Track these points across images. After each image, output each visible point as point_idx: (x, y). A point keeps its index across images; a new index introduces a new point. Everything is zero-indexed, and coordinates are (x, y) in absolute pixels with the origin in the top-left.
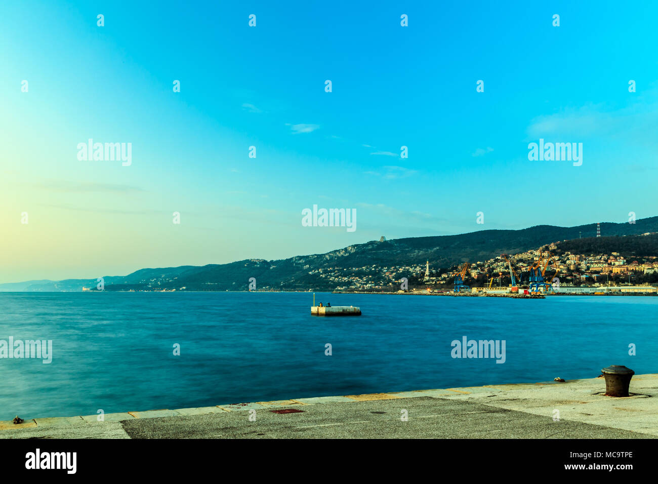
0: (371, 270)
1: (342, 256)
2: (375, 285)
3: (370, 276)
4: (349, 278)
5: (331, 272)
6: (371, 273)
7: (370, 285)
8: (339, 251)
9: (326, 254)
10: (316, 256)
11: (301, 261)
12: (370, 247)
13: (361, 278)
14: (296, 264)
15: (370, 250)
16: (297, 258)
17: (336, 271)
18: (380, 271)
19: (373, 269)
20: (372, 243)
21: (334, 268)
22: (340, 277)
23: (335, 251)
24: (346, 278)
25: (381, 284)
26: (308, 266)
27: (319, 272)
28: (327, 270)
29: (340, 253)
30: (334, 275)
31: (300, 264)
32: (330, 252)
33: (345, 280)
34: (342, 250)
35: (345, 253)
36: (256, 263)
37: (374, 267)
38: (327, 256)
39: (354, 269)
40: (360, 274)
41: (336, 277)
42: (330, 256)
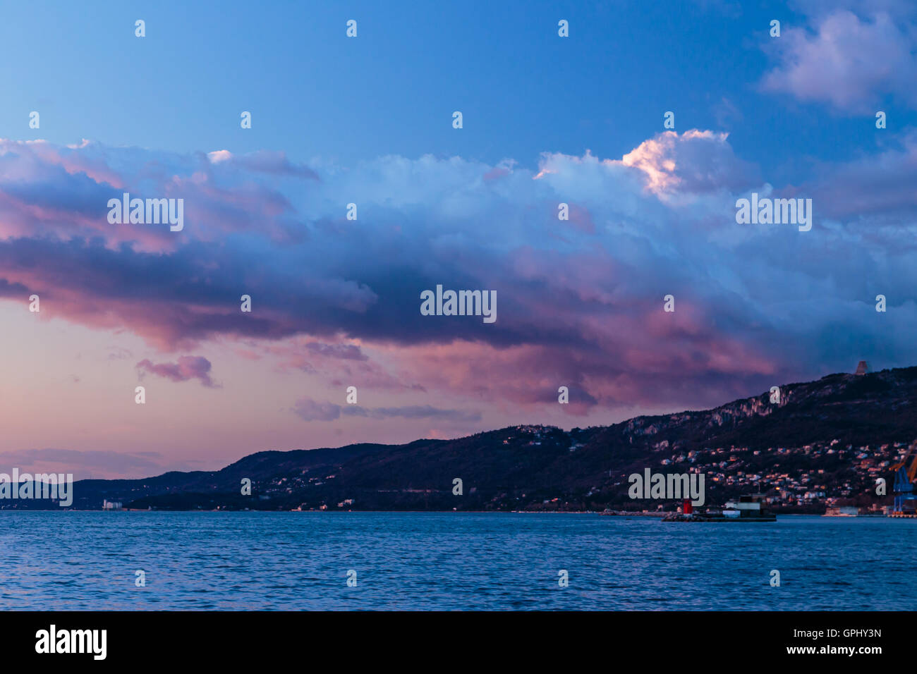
0: (824, 452)
1: (756, 415)
2: (828, 496)
3: (821, 471)
4: (763, 476)
5: (718, 459)
6: (824, 461)
7: (812, 496)
8: (748, 402)
9: (715, 411)
10: (688, 417)
11: (648, 431)
12: (829, 391)
13: (797, 477)
14: (636, 438)
15: (829, 399)
16: (638, 423)
17: (732, 459)
18: (851, 456)
19: (830, 451)
20: (833, 379)
21: (727, 449)
22: (740, 473)
23: (740, 402)
24: (756, 477)
25: (844, 493)
26: (665, 443)
27: (687, 461)
28: (709, 453)
29: (749, 407)
30: (725, 467)
31: (646, 436)
32: (726, 406)
33: (752, 482)
34: (757, 398)
35: (763, 408)
36: (532, 437)
37: (834, 447)
38: (717, 417)
39: (780, 450)
40: (793, 466)
41: (734, 473)
42: (724, 416)
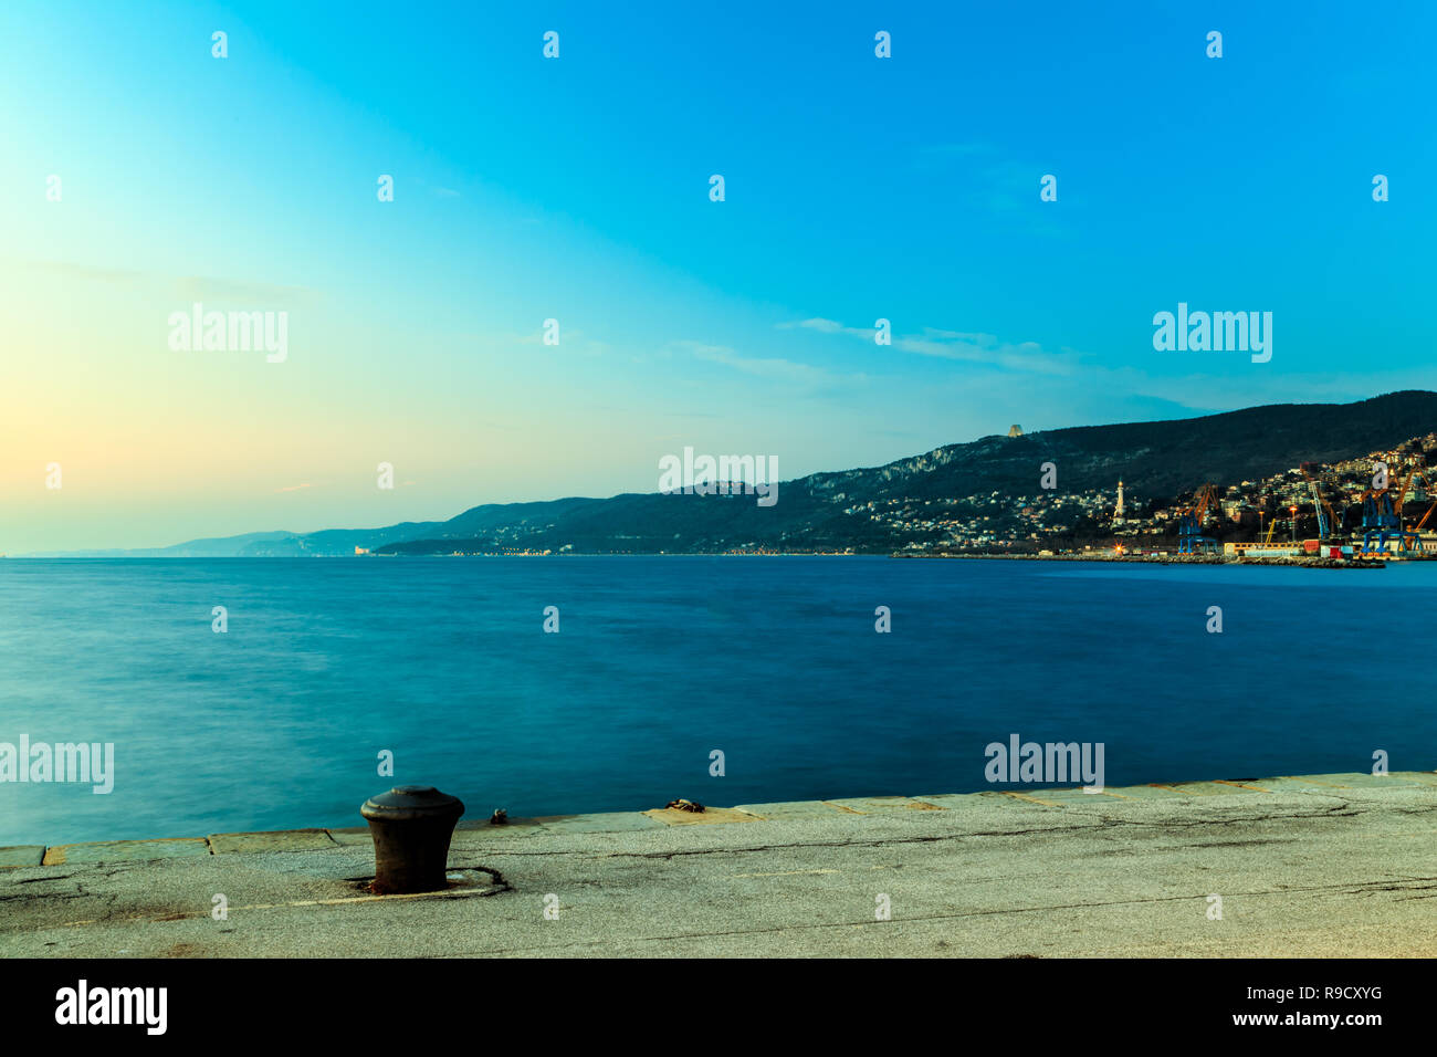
0: (988, 503)
1: (921, 471)
2: (998, 540)
3: (986, 519)
4: (936, 523)
5: (894, 508)
6: (988, 510)
7: (985, 539)
8: (913, 460)
9: (884, 468)
10: (861, 474)
11: (826, 485)
12: (986, 451)
13: (965, 522)
14: (816, 491)
15: (987, 457)
16: (817, 479)
17: (907, 508)
18: (1010, 505)
19: (993, 501)
20: (989, 441)
21: (902, 500)
22: (915, 521)
23: (906, 461)
24: (930, 524)
25: (1012, 537)
26: (842, 495)
27: (867, 510)
28: (886, 504)
29: (915, 465)
30: (902, 515)
31: (824, 490)
32: (894, 464)
33: (928, 528)
34: (921, 457)
35: (928, 466)
37: (995, 497)
38: (887, 473)
39: (948, 501)
40: (963, 514)
41: (905, 521)
42: (892, 472)
